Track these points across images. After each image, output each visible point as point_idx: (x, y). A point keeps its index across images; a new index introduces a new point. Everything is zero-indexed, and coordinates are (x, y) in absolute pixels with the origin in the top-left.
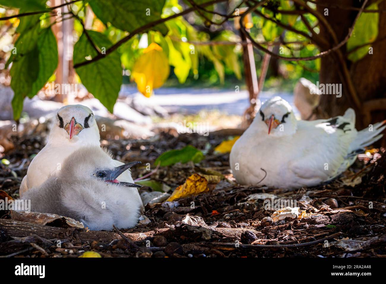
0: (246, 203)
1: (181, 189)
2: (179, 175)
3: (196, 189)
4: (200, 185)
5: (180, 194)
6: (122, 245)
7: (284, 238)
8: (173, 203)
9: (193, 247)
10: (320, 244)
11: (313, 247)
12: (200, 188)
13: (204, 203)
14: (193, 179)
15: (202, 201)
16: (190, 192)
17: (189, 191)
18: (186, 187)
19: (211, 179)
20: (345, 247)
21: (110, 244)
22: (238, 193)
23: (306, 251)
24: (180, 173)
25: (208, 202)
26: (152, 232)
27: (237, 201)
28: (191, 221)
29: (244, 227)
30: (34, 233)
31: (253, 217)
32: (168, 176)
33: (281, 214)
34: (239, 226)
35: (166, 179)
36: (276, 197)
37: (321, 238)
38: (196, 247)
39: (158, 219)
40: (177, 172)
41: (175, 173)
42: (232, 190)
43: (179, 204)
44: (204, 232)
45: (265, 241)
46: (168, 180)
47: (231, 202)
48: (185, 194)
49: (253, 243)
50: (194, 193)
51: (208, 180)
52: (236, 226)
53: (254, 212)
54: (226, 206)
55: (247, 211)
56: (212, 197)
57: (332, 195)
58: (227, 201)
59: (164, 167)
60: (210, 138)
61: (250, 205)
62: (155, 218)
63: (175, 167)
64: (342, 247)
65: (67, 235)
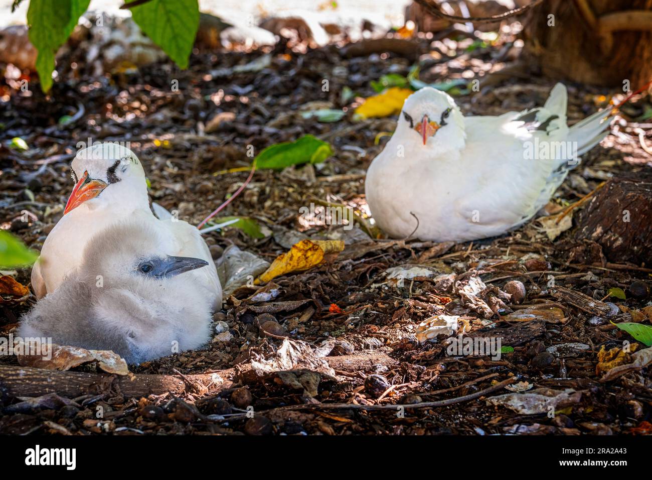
0: (382, 284)
1: (284, 260)
2: (289, 195)
3: (307, 262)
4: (312, 255)
5: (282, 268)
6: (183, 416)
7: (430, 381)
8: (270, 292)
9: (290, 414)
10: (482, 397)
11: (471, 405)
12: (313, 260)
13: (317, 294)
14: (302, 247)
15: (314, 289)
16: (298, 265)
17: (296, 264)
18: (291, 259)
19: (329, 248)
20: (520, 408)
21: (166, 406)
22: (373, 266)
23: (460, 414)
24: (291, 190)
25: (324, 290)
26: (231, 371)
27: (371, 277)
28: (292, 350)
29: (375, 347)
30: (51, 387)
31: (391, 320)
32: (272, 197)
33: (431, 328)
34: (367, 347)
35: (268, 203)
36: (431, 272)
37: (485, 384)
38: (293, 415)
39: (245, 327)
40: (286, 188)
41: (283, 191)
42: (364, 257)
43: (279, 293)
44: (308, 382)
45: (402, 387)
46: (272, 205)
47: (362, 280)
48: (290, 268)
49: (382, 397)
50: (303, 267)
51: (324, 249)
52: (363, 345)
53: (393, 310)
54: (352, 290)
55: (384, 306)
56: (331, 273)
57: (518, 269)
58: (356, 279)
59: (268, 169)
60: (352, 70)
61: (390, 288)
62: (239, 325)
63: (284, 177)
64: (515, 407)
65: (102, 389)
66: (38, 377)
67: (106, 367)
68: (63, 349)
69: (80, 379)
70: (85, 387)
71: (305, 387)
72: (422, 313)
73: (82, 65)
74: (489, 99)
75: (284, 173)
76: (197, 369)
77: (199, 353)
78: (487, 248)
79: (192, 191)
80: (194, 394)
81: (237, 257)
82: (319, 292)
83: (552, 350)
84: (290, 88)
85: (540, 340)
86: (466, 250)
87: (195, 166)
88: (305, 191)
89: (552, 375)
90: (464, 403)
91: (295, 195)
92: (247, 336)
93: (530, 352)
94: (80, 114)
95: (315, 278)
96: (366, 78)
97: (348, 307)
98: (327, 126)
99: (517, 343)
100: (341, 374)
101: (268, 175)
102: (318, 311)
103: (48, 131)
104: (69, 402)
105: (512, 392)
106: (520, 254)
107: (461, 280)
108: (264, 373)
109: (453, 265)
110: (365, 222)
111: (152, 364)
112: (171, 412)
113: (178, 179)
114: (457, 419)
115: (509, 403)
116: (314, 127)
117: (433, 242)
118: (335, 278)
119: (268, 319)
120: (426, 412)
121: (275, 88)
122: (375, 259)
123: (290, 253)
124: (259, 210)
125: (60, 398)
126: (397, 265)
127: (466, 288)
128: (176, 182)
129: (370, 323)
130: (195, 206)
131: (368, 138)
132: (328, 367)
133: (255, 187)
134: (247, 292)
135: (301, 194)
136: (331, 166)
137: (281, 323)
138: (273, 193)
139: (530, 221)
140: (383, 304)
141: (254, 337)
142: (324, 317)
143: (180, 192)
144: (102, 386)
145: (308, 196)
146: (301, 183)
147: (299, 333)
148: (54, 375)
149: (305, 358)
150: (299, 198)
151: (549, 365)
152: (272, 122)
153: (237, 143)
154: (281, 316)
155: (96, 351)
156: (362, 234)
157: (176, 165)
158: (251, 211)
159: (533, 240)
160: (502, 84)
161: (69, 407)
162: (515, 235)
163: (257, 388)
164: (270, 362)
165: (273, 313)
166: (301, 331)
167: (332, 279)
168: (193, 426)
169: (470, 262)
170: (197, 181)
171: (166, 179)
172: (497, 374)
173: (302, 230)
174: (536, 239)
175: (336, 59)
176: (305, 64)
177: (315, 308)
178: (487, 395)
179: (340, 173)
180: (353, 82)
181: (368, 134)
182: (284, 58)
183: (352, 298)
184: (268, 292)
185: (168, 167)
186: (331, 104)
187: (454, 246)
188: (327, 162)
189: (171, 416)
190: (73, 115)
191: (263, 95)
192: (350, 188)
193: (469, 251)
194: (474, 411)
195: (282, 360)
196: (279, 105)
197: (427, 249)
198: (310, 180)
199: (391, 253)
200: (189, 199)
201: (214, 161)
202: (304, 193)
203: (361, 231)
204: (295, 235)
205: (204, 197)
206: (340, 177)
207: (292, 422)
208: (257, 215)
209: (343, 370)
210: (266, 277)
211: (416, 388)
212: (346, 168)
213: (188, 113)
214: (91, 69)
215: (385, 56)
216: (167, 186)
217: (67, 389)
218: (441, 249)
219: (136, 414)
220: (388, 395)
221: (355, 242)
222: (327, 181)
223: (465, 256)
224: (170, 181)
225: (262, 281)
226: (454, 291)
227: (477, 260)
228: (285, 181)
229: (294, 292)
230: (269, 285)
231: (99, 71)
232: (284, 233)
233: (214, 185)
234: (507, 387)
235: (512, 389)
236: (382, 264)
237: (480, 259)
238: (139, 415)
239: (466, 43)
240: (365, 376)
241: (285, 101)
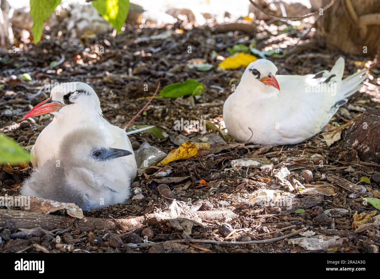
0: (231, 169)
1: (175, 153)
2: (179, 113)
3: (188, 154)
4: (191, 151)
5: (173, 157)
6: (113, 243)
7: (256, 228)
8: (166, 171)
9: (175, 245)
10: (286, 239)
11: (279, 243)
12: (192, 153)
13: (193, 173)
14: (185, 146)
15: (191, 171)
16: (183, 156)
17: (182, 156)
18: (179, 152)
19: (201, 147)
20: (307, 247)
21: (104, 237)
22: (226, 158)
23: (273, 248)
24: (180, 111)
25: (197, 172)
26: (142, 217)
27: (224, 164)
28: (177, 206)
29: (225, 206)
30: (38, 223)
31: (235, 190)
32: (170, 114)
33: (258, 197)
34: (221, 206)
35: (167, 118)
36: (259, 163)
37: (288, 231)
38: (177, 245)
39: (151, 191)
40: (177, 110)
41: (176, 111)
42: (221, 152)
43: (171, 172)
44: (186, 226)
45: (240, 231)
46: (169, 119)
47: (219, 166)
48: (178, 158)
49: (228, 236)
50: (186, 157)
51: (198, 148)
52: (218, 205)
53: (236, 185)
54: (213, 172)
55: (231, 182)
56: (202, 162)
57: (309, 163)
58: (216, 165)
59: (168, 98)
60: (217, 41)
61: (235, 171)
62: (148, 190)
63: (177, 103)
64: (305, 246)
65: (68, 226)
66: (31, 217)
67: (71, 213)
68: (46, 201)
69: (55, 219)
70: (58, 224)
71: (184, 229)
72: (253, 187)
73: (65, 31)
74: (295, 61)
75: (177, 100)
76: (123, 215)
77: (124, 206)
78: (292, 149)
79: (124, 108)
80: (120, 231)
81: (148, 149)
82: (194, 172)
83: (327, 212)
84: (182, 49)
85: (321, 206)
86: (279, 151)
87: (126, 94)
88: (188, 111)
89: (327, 227)
90: (275, 242)
91: (183, 114)
92: (152, 197)
93: (314, 213)
94: (62, 61)
95: (192, 164)
96: (225, 46)
97: (211, 182)
98: (202, 73)
99: (307, 207)
100: (205, 222)
101: (167, 102)
102: (193, 183)
103: (43, 70)
104: (48, 233)
106: (310, 154)
107: (276, 169)
108: (161, 220)
109: (272, 159)
110: (222, 132)
111: (97, 211)
112: (107, 241)
113: (116, 101)
114: (271, 251)
115: (301, 243)
116: (195, 74)
117: (261, 145)
118: (204, 165)
119: (164, 187)
120: (253, 247)
121: (173, 50)
122: (227, 154)
123: (178, 149)
124: (162, 122)
125: (43, 230)
126: (240, 158)
127: (279, 173)
128: (115, 103)
129: (223, 192)
130: (125, 118)
131: (225, 81)
132: (198, 218)
133: (160, 108)
134: (153, 170)
135: (186, 113)
136: (204, 98)
137: (172, 190)
138: (170, 112)
140: (231, 181)
141: (156, 198)
142: (197, 187)
143: (117, 109)
144: (67, 224)
145: (190, 115)
146: (186, 107)
147: (182, 196)
148: (40, 217)
149: (185, 212)
150: (185, 116)
151: (325, 221)
152: (171, 70)
153: (150, 81)
154: (172, 185)
155: (65, 203)
156: (220, 139)
157: (115, 93)
158: (157, 122)
159: (318, 146)
160: (303, 52)
161: (48, 236)
162: (308, 142)
163: (156, 228)
164: (165, 213)
165: (167, 184)
166: (183, 195)
167: (202, 165)
168: (119, 250)
169: (282, 158)
170: (127, 103)
171: (110, 101)
172: (295, 226)
173: (186, 135)
174: (320, 146)
175: (208, 34)
176: (191, 37)
177: (192, 181)
178: (289, 238)
179: (208, 102)
180: (218, 47)
181: (226, 79)
182: (179, 32)
183: (213, 176)
184: (165, 171)
185: (111, 94)
186: (205, 60)
187: (273, 147)
188: (202, 95)
189: (106, 243)
190: (58, 61)
191: (167, 54)
192: (214, 111)
193: (281, 151)
194: (281, 247)
195: (171, 212)
196: (175, 60)
197: (257, 149)
198: (191, 105)
199: (236, 150)
200: (122, 113)
201: (137, 92)
202: (188, 113)
203: (220, 137)
204: (182, 138)
205: (131, 112)
206: (208, 104)
207: (176, 250)
208: (160, 125)
209: (207, 219)
210: (164, 162)
211: (248, 232)
212: (213, 98)
213: (123, 63)
214: (70, 34)
215: (237, 33)
216: (110, 105)
217: (47, 225)
218: (265, 150)
219: (86, 241)
220: (231, 236)
221: (216, 143)
222: (201, 106)
223: (279, 154)
224: (112, 102)
225: (162, 164)
226: (272, 175)
227: (285, 157)
228: (177, 105)
229: (180, 171)
230: (166, 167)
231: (74, 35)
232: (176, 136)
233: (137, 106)
234: (300, 234)
235: (303, 235)
236: (231, 157)
237: (287, 156)
238: (88, 242)
239: (283, 27)
240: (219, 223)
241: (179, 57)
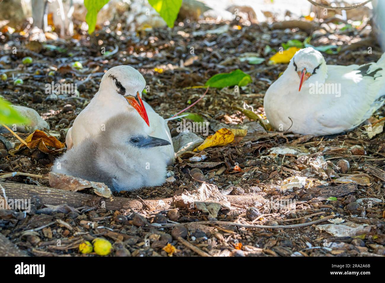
0: (267, 157)
1: (212, 139)
3: (224, 141)
4: (228, 137)
5: (210, 143)
6: (137, 222)
7: (285, 213)
9: (199, 226)
10: (314, 225)
11: (306, 229)
12: (228, 140)
14: (222, 132)
15: (226, 156)
17: (218, 142)
18: (215, 138)
19: (238, 133)
20: (334, 233)
21: (129, 216)
22: (263, 146)
23: (300, 234)
24: (224, 100)
25: (232, 157)
26: (170, 200)
27: (261, 152)
28: (207, 189)
29: (256, 192)
30: (65, 200)
31: (269, 177)
32: (213, 103)
33: (290, 183)
34: (252, 191)
35: (211, 107)
36: (296, 152)
37: (317, 218)
38: (202, 227)
39: (184, 175)
40: (222, 99)
41: (220, 100)
42: (259, 140)
43: (206, 157)
44: (212, 209)
45: (268, 216)
46: (213, 108)
47: (256, 153)
48: (214, 144)
49: (255, 220)
50: (222, 144)
51: (235, 134)
52: (250, 190)
53: (271, 171)
54: (249, 159)
55: (266, 169)
56: (238, 148)
57: (347, 153)
58: (252, 152)
59: (214, 88)
60: (273, 37)
61: (271, 159)
62: (181, 173)
63: (222, 92)
64: (332, 232)
65: (94, 204)
66: (58, 194)
67: (97, 192)
68: (75, 179)
69: (82, 197)
70: (85, 202)
71: (210, 212)
72: (288, 174)
73: (124, 25)
74: (348, 57)
75: (222, 90)
76: (152, 197)
77: (155, 188)
78: (332, 140)
79: (170, 97)
80: (147, 211)
81: (186, 135)
82: (229, 158)
83: (360, 201)
84: (236, 44)
85: (354, 195)
86: (319, 141)
87: (173, 84)
88: (233, 101)
89: (357, 216)
90: (302, 228)
91: (227, 103)
92: (184, 180)
93: (346, 201)
94: (115, 51)
95: (228, 150)
96: (280, 41)
97: (245, 168)
98: (253, 67)
99: (340, 196)
100: (234, 206)
101: (213, 91)
102: (228, 169)
103: (96, 59)
104: (74, 210)
105: (331, 223)
106: (350, 145)
107: (312, 157)
108: (188, 202)
109: (310, 149)
110: (263, 121)
111: (126, 192)
112: (132, 220)
113: (163, 90)
114: (297, 236)
115: (329, 229)
116: (246, 67)
117: (300, 135)
118: (240, 151)
119: (197, 172)
120: (279, 231)
121: (228, 44)
122: (265, 142)
123: (215, 135)
124: (205, 110)
125: (69, 207)
126: (277, 146)
127: (315, 162)
128: (161, 92)
129: (256, 178)
130: (169, 105)
131: (275, 74)
132: (227, 201)
133: (204, 97)
134: (189, 155)
135: (230, 103)
136: (250, 89)
137: (205, 175)
138: (215, 101)
139: (359, 127)
140: (266, 167)
141: (188, 181)
142: (231, 173)
143: (163, 98)
144: (94, 202)
145: (234, 104)
146: (231, 97)
147: (214, 181)
148: (67, 194)
149: (214, 195)
150: (229, 105)
151: (356, 209)
152: (222, 62)
153: (200, 73)
154: (205, 170)
155: (94, 182)
156: (260, 127)
157: (163, 82)
158: (200, 110)
159: (359, 137)
160: (357, 49)
161: (73, 212)
162: (349, 134)
163: (184, 210)
164: (193, 195)
165: (201, 169)
166: (216, 179)
167: (238, 151)
168: (142, 229)
169: (320, 147)
170: (173, 92)
171: (156, 90)
172: (324, 212)
173: (227, 123)
174: (361, 137)
175: (265, 30)
176: (246, 32)
177: (226, 167)
178: (317, 224)
179: (255, 93)
180: (272, 43)
181: (275, 72)
182: (236, 28)
183: (248, 163)
184: (200, 156)
185: (158, 83)
186: (258, 55)
187: (313, 138)
188: (248, 86)
189: (131, 222)
190: (112, 51)
191: (221, 47)
192: (259, 102)
193: (321, 141)
194: (308, 233)
195: (200, 195)
196: (229, 53)
197: (296, 138)
198: (236, 95)
199: (276, 139)
200: (167, 101)
201: (184, 81)
202: (232, 103)
203: (260, 126)
204: (222, 125)
205: (176, 101)
206: (254, 95)
207: (200, 231)
208: (203, 113)
209: (236, 203)
210: (201, 148)
211: (276, 217)
212: (259, 90)
213: (176, 54)
214: (129, 28)
215: (294, 30)
216: (156, 93)
217: (74, 202)
218: (305, 139)
219: (111, 219)
220: (259, 220)
221: (256, 131)
222: (246, 97)
223: (318, 144)
224: (159, 91)
225: (198, 150)
226: (308, 163)
227: (323, 146)
228: (222, 95)
229: (215, 157)
230: (201, 152)
231: (133, 29)
232: (216, 124)
233: (182, 94)
234: (329, 220)
235: (332, 222)
236: (269, 145)
237: (326, 146)
238: (113, 220)
239: (342, 26)
240: (247, 208)
241: (232, 51)
